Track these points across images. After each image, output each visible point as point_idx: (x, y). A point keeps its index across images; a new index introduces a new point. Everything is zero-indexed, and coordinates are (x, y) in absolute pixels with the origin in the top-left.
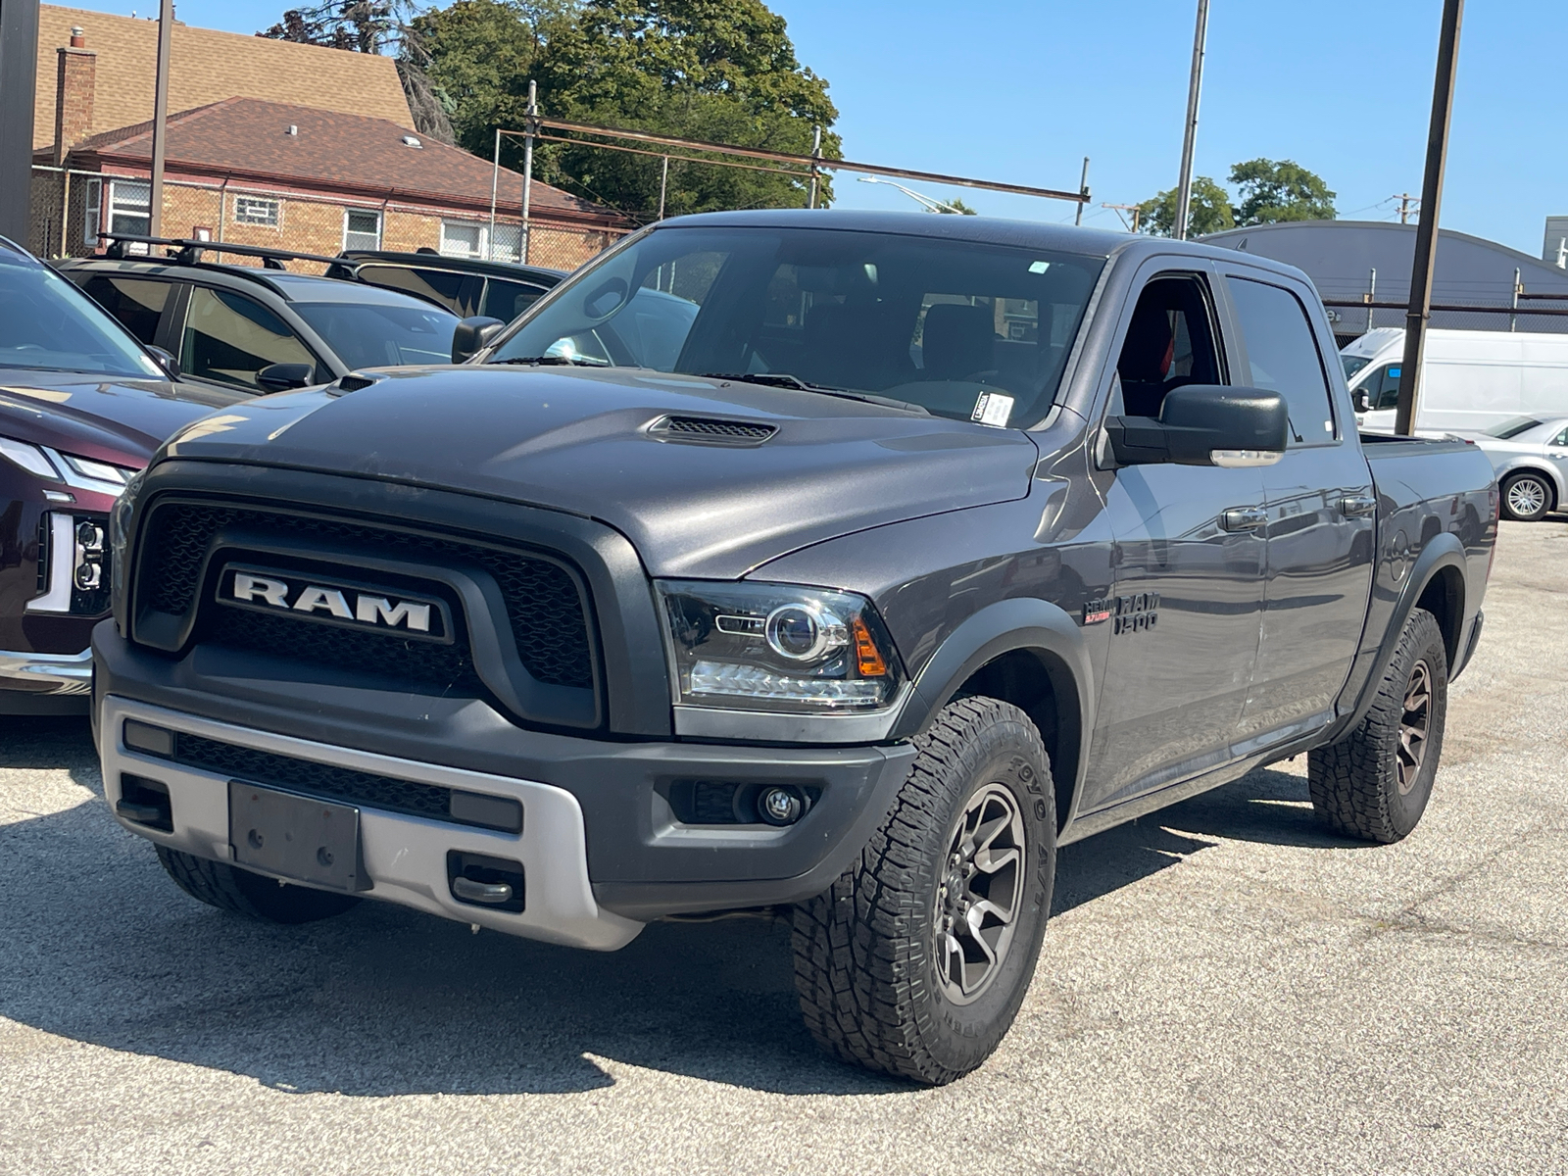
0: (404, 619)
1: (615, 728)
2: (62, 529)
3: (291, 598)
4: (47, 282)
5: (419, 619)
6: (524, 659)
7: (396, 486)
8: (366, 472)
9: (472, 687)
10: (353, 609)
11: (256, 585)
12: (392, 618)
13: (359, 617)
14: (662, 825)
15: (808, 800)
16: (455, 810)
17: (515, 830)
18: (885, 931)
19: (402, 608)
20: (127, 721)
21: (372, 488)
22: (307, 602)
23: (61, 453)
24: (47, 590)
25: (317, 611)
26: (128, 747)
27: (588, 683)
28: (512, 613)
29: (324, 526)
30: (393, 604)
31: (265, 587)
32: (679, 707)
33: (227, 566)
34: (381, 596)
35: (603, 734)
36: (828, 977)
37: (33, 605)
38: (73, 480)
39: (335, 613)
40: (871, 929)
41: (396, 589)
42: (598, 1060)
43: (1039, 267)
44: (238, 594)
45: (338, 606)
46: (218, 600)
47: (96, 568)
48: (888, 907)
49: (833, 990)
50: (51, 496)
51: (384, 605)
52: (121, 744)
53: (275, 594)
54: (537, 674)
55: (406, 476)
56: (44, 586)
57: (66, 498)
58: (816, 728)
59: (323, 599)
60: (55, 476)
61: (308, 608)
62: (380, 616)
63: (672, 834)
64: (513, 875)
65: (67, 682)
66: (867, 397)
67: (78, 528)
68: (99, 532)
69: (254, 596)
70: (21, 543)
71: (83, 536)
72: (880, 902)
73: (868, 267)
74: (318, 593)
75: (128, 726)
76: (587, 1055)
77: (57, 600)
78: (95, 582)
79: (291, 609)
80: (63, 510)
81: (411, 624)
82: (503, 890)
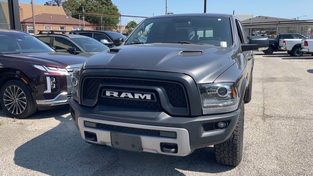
0: (146, 97)
1: (192, 115)
2: (48, 79)
3: (119, 95)
4: (34, 38)
5: (149, 97)
6: (171, 103)
7: (140, 71)
8: (132, 68)
9: (162, 110)
10: (134, 96)
11: (111, 93)
12: (143, 97)
13: (135, 98)
14: (203, 132)
15: (227, 123)
16: (161, 135)
17: (175, 137)
18: (235, 143)
19: (145, 95)
20: (85, 121)
21: (135, 72)
22: (123, 95)
23: (46, 66)
24: (47, 89)
25: (125, 97)
26: (86, 126)
27: (186, 106)
28: (168, 94)
30: (143, 95)
31: (113, 93)
32: (203, 109)
33: (104, 90)
34: (140, 93)
35: (190, 116)
36: (223, 152)
37: (45, 92)
38: (49, 71)
39: (129, 97)
40: (233, 143)
41: (143, 91)
42: (178, 170)
43: (220, 20)
44: (107, 95)
45: (130, 96)
46: (102, 96)
47: (54, 85)
48: (236, 139)
49: (224, 154)
50: (45, 74)
51: (141, 95)
52: (84, 126)
53: (116, 94)
54: (174, 106)
55: (142, 69)
56: (46, 89)
57: (48, 74)
58: (228, 109)
59: (127, 95)
60: (45, 70)
61: (123, 97)
62: (140, 97)
63: (206, 134)
64: (175, 146)
65: (52, 104)
66: (203, 44)
67: (51, 78)
68: (54, 79)
69: (110, 95)
70: (41, 81)
71: (52, 80)
72: (234, 138)
73: (189, 22)
74: (125, 93)
75: (85, 122)
76: (175, 169)
77: (49, 91)
78: (55, 87)
79: (119, 97)
80: (48, 76)
81: (147, 98)
82: (173, 150)
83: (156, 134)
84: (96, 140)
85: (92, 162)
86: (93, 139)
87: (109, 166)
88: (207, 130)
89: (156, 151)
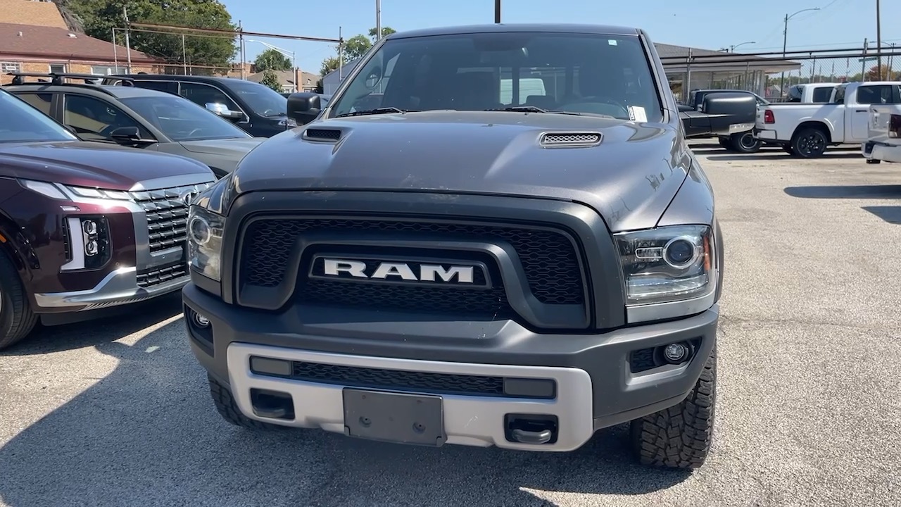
0: (456, 275)
1: (599, 326)
2: (75, 226)
3: (370, 270)
5: (466, 275)
6: (533, 291)
7: (436, 195)
8: (411, 187)
9: (508, 313)
10: (417, 273)
11: (340, 265)
12: (446, 277)
13: (422, 278)
14: (630, 377)
15: (693, 347)
16: (507, 389)
17: (552, 396)
18: (704, 404)
19: (453, 270)
20: (252, 358)
21: (421, 198)
22: (382, 272)
23: (63, 184)
24: (71, 258)
25: (389, 277)
26: (255, 372)
27: (580, 300)
28: (524, 265)
29: (366, 224)
30: (447, 268)
31: (349, 266)
32: (629, 307)
33: (315, 257)
34: (437, 264)
35: (593, 330)
36: (667, 433)
37: (64, 268)
38: (75, 199)
39: (404, 278)
40: (695, 404)
41: (447, 258)
42: (531, 491)
43: (613, 42)
44: (327, 272)
45: (405, 272)
46: (310, 275)
47: (95, 243)
48: (705, 392)
49: (668, 436)
50: (65, 209)
51: (440, 270)
52: (250, 372)
53: (357, 269)
54: (542, 299)
55: (442, 188)
56: (69, 256)
57: (74, 209)
58: (693, 306)
59: (394, 269)
60: (64, 197)
61: (383, 276)
62: (436, 274)
63: (637, 381)
64: (551, 424)
65: (89, 304)
66: (581, 114)
67: (83, 224)
68: (94, 225)
69: (339, 272)
70: (48, 233)
71: (85, 229)
72: (700, 390)
74: (390, 266)
75: (254, 360)
76: (521, 488)
77: (77, 263)
78: (95, 250)
79: (369, 278)
80: (74, 216)
81: (461, 279)
82: (547, 434)
83: (493, 387)
84: (290, 414)
85: (258, 483)
86: (281, 411)
87: (315, 492)
88: (638, 368)
89: (491, 440)
